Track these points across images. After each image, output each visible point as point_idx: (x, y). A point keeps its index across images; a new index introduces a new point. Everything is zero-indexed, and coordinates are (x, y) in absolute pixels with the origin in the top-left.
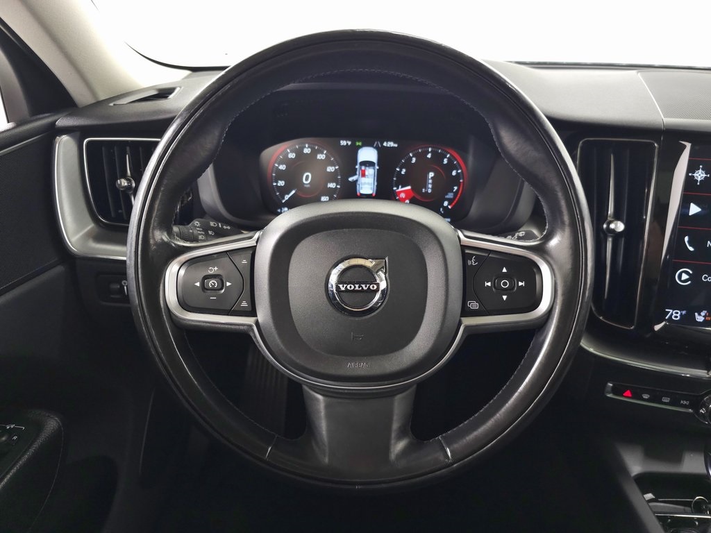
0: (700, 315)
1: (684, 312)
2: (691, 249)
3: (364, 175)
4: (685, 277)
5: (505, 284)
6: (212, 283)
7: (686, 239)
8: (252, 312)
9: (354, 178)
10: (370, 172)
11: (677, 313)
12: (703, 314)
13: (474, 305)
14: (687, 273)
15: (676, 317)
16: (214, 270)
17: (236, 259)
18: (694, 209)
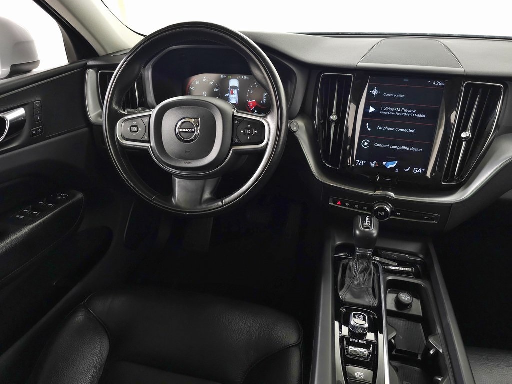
0: (373, 163)
1: (365, 162)
2: (370, 130)
3: (232, 94)
4: (366, 144)
5: (249, 132)
6: (135, 129)
7: (368, 125)
8: (149, 142)
9: (228, 95)
10: (235, 92)
11: (362, 162)
12: (374, 163)
13: (236, 141)
14: (367, 142)
15: (361, 164)
16: (135, 123)
17: (144, 119)
18: (372, 110)
